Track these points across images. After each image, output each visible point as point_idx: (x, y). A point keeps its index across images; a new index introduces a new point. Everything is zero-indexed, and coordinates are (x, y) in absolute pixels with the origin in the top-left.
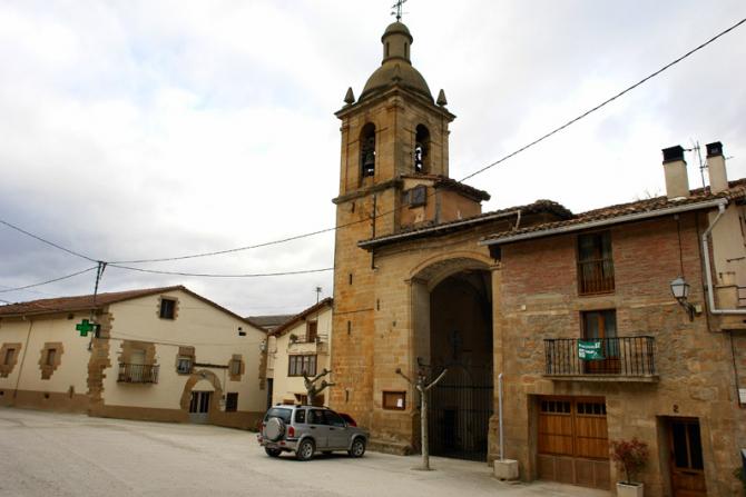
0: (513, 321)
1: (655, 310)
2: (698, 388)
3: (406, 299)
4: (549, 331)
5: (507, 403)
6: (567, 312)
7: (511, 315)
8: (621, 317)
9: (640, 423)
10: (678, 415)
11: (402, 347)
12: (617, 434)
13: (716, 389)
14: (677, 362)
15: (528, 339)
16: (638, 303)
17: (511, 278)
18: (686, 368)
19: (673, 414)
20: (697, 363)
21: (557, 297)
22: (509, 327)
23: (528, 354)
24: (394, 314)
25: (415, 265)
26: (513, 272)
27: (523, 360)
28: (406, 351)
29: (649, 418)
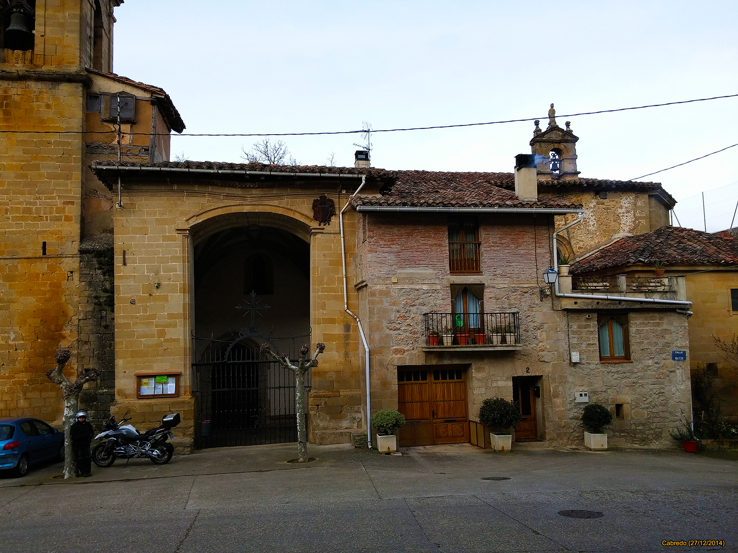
0: (381, 293)
1: (515, 290)
2: (544, 353)
3: (179, 254)
4: (420, 304)
5: (375, 376)
6: (438, 287)
7: (378, 287)
8: (487, 294)
9: (501, 383)
10: (529, 374)
11: (171, 316)
12: (481, 395)
13: (556, 353)
14: (530, 333)
15: (398, 311)
16: (502, 283)
17: (379, 249)
18: (536, 338)
19: (526, 374)
20: (544, 333)
21: (429, 271)
22: (377, 299)
23: (398, 326)
24: (157, 273)
25: (197, 211)
26: (381, 242)
27: (392, 332)
28: (180, 322)
29: (507, 379)
